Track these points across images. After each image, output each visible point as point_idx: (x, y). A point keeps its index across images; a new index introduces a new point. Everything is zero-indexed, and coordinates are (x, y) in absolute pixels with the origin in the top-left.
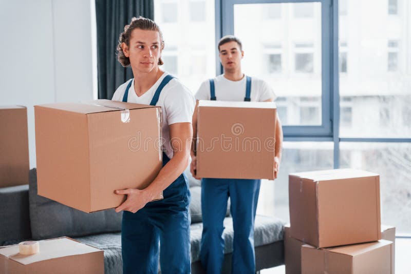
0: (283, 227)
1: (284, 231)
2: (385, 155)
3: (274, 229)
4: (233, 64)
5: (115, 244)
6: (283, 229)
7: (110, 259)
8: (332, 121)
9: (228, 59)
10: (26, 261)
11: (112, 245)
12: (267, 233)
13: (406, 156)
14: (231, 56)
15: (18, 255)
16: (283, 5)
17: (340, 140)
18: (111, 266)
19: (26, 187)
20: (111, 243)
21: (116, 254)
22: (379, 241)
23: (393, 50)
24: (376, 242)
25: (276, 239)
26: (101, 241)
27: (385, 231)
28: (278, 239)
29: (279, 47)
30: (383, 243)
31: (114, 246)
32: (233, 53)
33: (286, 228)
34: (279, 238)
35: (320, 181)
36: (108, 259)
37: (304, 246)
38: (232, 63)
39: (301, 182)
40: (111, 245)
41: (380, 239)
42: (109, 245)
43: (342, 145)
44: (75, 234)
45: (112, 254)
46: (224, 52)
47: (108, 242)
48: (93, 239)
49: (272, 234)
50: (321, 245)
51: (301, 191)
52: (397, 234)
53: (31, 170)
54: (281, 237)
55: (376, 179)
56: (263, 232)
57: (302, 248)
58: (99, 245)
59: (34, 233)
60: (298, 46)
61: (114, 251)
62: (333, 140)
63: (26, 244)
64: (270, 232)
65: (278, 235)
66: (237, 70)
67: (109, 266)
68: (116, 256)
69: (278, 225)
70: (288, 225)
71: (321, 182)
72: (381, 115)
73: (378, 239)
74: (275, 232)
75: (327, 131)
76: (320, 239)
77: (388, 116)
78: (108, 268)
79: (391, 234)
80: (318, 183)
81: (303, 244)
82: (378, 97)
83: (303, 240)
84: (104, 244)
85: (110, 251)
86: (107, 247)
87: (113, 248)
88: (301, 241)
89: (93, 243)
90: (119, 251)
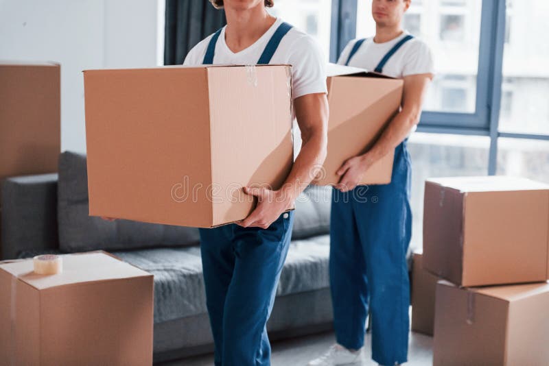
0: (412, 253)
1: (413, 260)
5: (174, 264)
6: (411, 256)
7: (166, 283)
8: (489, 107)
10: (42, 284)
11: (170, 264)
15: (32, 275)
17: (499, 135)
18: (167, 294)
19: (54, 177)
20: (170, 262)
22: (548, 281)
24: (543, 282)
31: (173, 266)
33: (417, 255)
35: (469, 193)
36: (163, 284)
37: (440, 282)
39: (442, 192)
40: (168, 265)
43: (502, 142)
44: (120, 246)
45: (169, 278)
47: (166, 260)
50: (465, 283)
51: (441, 204)
53: (63, 154)
57: (437, 286)
58: (151, 264)
61: (173, 273)
62: (488, 135)
63: (44, 259)
67: (163, 294)
68: (175, 282)
70: (420, 252)
71: (471, 194)
73: (547, 278)
75: (481, 121)
76: (465, 274)
78: (162, 297)
80: (466, 195)
81: (440, 280)
83: (440, 273)
84: (160, 262)
85: (166, 274)
86: (162, 268)
87: (172, 270)
88: (437, 275)
89: (143, 260)
90: (178, 275)
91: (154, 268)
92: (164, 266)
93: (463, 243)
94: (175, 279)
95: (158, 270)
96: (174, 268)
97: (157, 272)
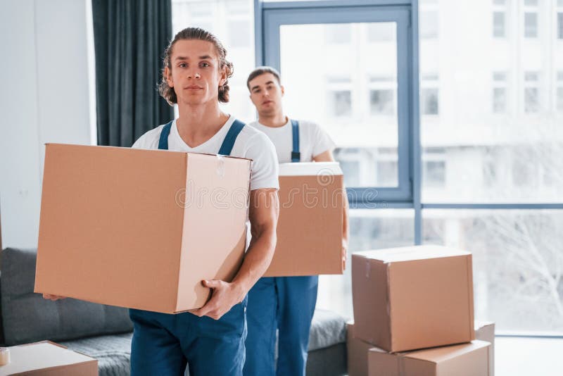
0: (345, 324)
1: (346, 331)
2: (489, 224)
3: (334, 327)
4: (271, 104)
5: (118, 350)
6: (345, 327)
7: (111, 370)
8: (411, 180)
9: (263, 96)
11: (113, 351)
12: (323, 333)
13: (517, 227)
14: (267, 93)
16: (353, 26)
17: (423, 206)
20: (113, 348)
21: (118, 364)
22: (473, 342)
23: (500, 84)
24: (468, 343)
25: (336, 340)
26: (99, 345)
27: (481, 328)
28: (338, 340)
29: (348, 80)
30: (477, 344)
31: (116, 352)
32: (270, 88)
33: (349, 325)
34: (341, 338)
35: (392, 263)
36: (107, 370)
37: (371, 350)
38: (269, 102)
39: (368, 264)
40: (112, 351)
41: (474, 339)
42: (109, 351)
43: (426, 213)
44: (65, 336)
45: (114, 364)
46: (256, 90)
47: (109, 347)
48: (88, 343)
49: (330, 333)
50: (394, 348)
51: (367, 275)
52: (497, 332)
53: (4, 251)
54: (343, 338)
55: (467, 260)
56: (318, 332)
57: (369, 353)
58: (95, 351)
59: (7, 336)
60: (373, 80)
61: (116, 359)
62: (412, 207)
64: (327, 332)
65: (338, 335)
66: (277, 112)
68: (119, 367)
69: (339, 322)
70: (351, 322)
71: (394, 264)
72: (484, 171)
73: (471, 339)
74: (335, 332)
75: (404, 194)
76: (393, 340)
77: (493, 172)
79: (488, 333)
80: (389, 265)
81: (371, 348)
82: (480, 147)
83: (370, 341)
84: (104, 349)
85: (110, 359)
86: (106, 354)
87: (115, 356)
88: (368, 343)
89: (87, 348)
90: (122, 360)
91: (98, 355)
92: (108, 353)
93: (390, 310)
94: (119, 364)
95: (102, 357)
96: (117, 354)
97: (100, 358)
